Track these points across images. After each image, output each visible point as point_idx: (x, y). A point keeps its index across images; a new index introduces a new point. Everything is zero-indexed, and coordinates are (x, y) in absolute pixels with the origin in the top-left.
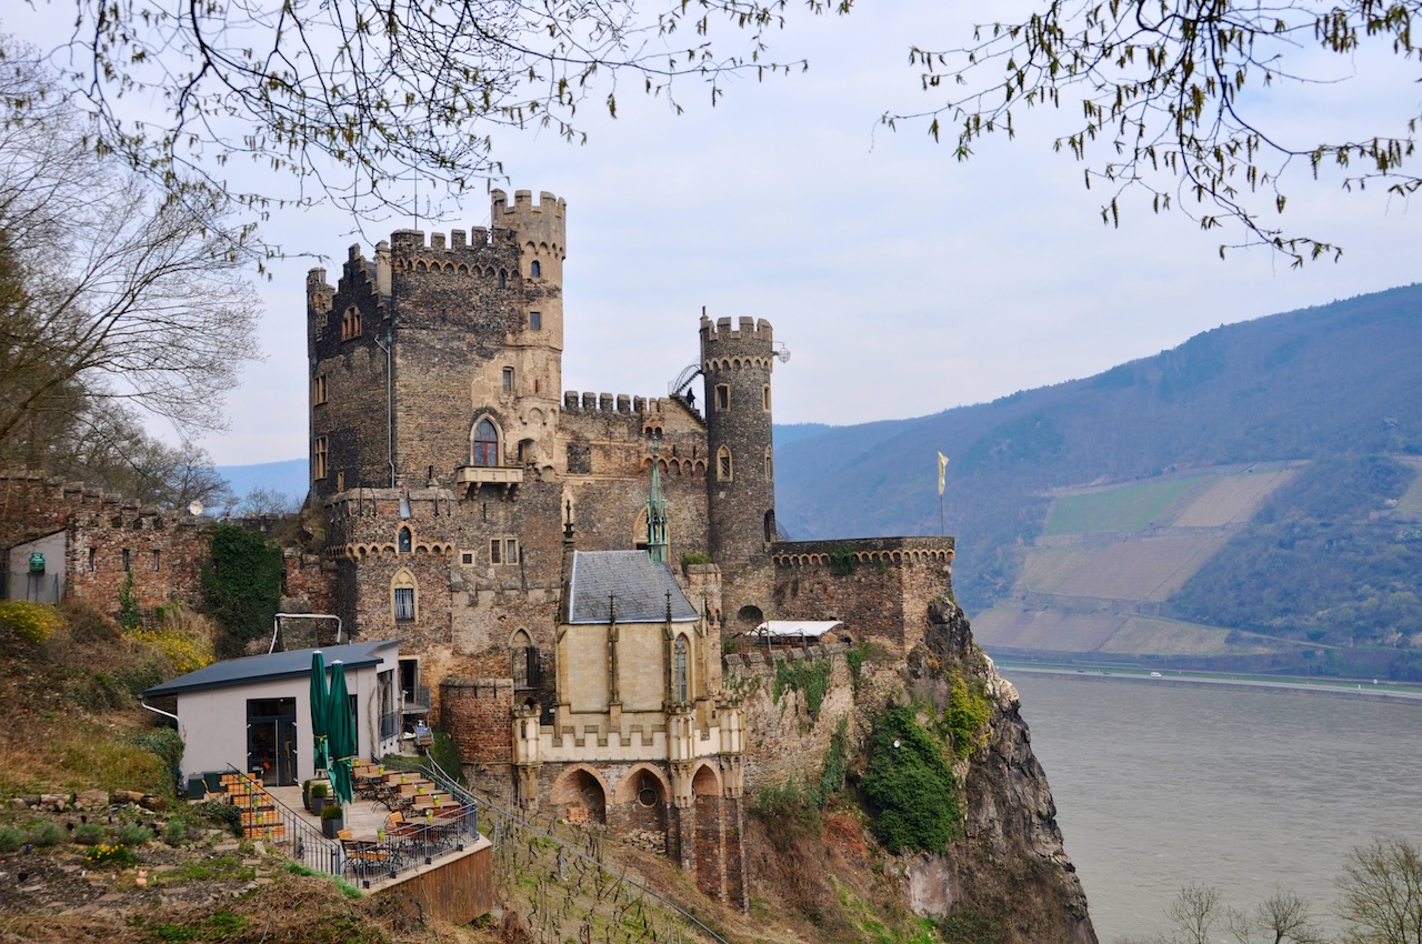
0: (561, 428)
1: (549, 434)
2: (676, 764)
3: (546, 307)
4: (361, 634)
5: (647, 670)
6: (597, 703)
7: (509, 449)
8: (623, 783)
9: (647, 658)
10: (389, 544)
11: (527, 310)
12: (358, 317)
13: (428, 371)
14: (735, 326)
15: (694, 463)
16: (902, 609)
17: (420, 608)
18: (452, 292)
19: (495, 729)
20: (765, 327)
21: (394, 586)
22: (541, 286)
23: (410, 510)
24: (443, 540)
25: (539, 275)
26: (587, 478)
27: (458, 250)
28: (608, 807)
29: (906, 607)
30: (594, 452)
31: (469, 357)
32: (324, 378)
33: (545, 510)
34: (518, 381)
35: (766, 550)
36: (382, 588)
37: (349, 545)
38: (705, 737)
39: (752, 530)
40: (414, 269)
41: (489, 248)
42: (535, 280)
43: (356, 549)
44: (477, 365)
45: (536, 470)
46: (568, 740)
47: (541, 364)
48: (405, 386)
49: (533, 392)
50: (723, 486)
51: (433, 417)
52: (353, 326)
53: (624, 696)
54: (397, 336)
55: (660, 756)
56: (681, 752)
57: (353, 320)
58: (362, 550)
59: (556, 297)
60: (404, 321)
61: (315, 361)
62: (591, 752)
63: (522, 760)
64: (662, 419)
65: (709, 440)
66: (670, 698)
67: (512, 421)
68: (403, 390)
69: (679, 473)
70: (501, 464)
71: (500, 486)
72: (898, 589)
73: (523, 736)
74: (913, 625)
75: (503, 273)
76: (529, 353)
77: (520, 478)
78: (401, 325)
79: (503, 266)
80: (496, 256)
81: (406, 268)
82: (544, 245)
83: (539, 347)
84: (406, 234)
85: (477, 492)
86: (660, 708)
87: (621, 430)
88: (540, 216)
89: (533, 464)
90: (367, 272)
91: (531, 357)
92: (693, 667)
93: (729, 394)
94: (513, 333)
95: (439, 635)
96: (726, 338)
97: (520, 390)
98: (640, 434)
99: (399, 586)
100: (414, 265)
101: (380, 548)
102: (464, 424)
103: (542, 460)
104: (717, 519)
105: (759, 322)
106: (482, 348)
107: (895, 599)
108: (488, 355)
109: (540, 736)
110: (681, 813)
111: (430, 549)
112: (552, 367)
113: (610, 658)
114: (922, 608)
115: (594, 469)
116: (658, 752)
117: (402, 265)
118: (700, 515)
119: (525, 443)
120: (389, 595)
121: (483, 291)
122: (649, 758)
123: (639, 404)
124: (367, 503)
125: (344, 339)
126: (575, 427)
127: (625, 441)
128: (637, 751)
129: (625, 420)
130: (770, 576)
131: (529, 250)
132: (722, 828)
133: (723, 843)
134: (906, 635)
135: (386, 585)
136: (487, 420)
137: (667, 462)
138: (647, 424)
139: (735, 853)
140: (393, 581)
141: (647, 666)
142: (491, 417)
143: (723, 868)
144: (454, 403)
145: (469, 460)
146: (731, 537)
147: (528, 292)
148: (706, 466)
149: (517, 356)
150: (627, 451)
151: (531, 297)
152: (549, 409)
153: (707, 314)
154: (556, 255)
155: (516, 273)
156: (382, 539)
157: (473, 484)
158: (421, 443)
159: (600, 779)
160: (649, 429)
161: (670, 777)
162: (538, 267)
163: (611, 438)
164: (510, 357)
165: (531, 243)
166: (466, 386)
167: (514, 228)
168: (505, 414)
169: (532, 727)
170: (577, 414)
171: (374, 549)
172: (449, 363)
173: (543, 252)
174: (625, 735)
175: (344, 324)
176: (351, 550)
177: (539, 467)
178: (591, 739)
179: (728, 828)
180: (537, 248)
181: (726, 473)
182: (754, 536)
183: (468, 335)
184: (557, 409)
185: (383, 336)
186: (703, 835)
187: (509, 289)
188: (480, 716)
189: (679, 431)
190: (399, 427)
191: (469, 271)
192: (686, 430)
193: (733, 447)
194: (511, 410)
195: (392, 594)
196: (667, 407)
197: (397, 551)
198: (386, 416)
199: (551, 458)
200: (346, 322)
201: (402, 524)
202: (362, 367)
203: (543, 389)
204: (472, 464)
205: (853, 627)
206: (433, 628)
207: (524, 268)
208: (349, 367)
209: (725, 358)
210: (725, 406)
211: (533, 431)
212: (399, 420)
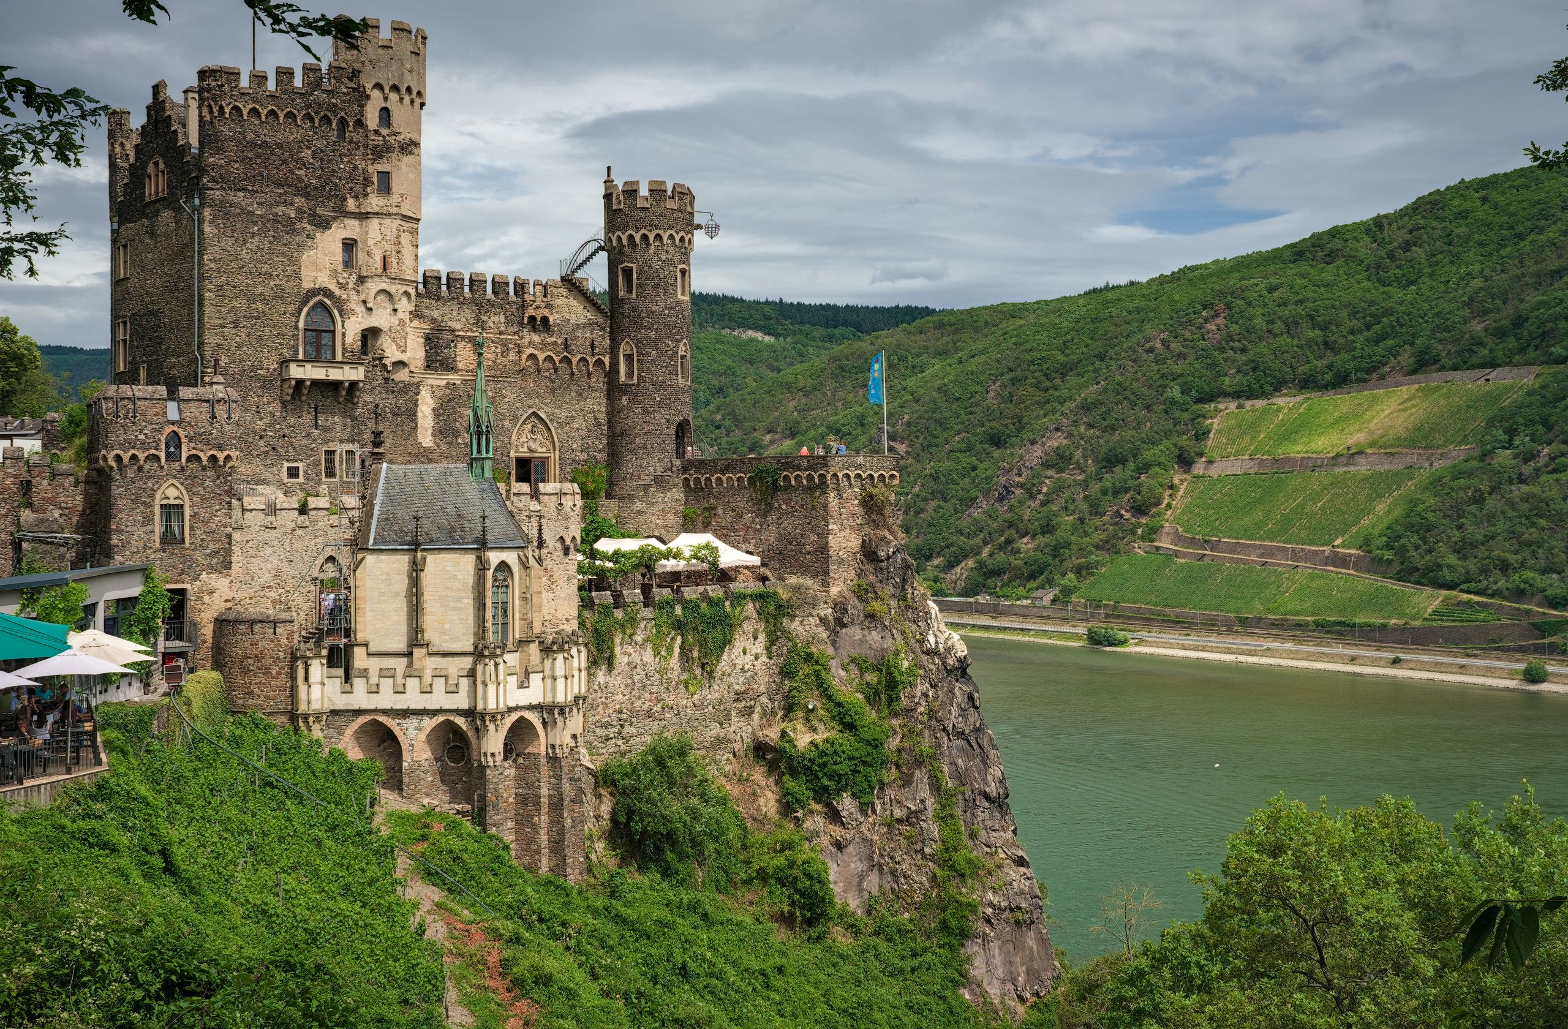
0: (416, 315)
1: (402, 323)
2: (482, 716)
3: (400, 168)
4: (116, 557)
5: (459, 605)
6: (400, 644)
7: (349, 340)
8: (423, 737)
9: (459, 590)
10: (152, 451)
11: (373, 169)
12: (163, 172)
13: (245, 241)
14: (644, 191)
15: (591, 360)
16: (827, 543)
17: (192, 528)
18: (277, 145)
19: (274, 672)
20: (683, 194)
21: (158, 501)
22: (392, 139)
23: (180, 412)
24: (220, 448)
25: (389, 124)
26: (454, 378)
27: (285, 92)
28: (405, 764)
29: (832, 541)
30: (461, 345)
31: (298, 225)
32: (125, 246)
33: (395, 415)
34: (361, 257)
35: (674, 469)
36: (144, 504)
37: (104, 452)
38: (522, 685)
39: (659, 444)
40: (227, 116)
41: (324, 91)
42: (385, 132)
43: (111, 456)
44: (308, 236)
45: (384, 366)
46: (359, 684)
47: (391, 236)
48: (215, 260)
49: (380, 271)
50: (625, 389)
51: (252, 298)
52: (157, 184)
53: (429, 635)
54: (204, 198)
55: (465, 705)
56: (491, 702)
57: (157, 176)
58: (118, 458)
59: (411, 153)
60: (214, 180)
61: (116, 226)
62: (386, 699)
63: (302, 708)
64: (549, 306)
65: (611, 333)
66: (483, 638)
67: (352, 305)
68: (212, 265)
69: (572, 373)
70: (339, 358)
71: (336, 385)
72: (824, 519)
73: (306, 679)
74: (841, 562)
75: (343, 122)
76: (374, 224)
77: (361, 377)
78: (210, 185)
79: (343, 114)
80: (334, 101)
81: (216, 114)
82: (395, 88)
83: (389, 215)
84: (215, 71)
85: (305, 392)
86: (471, 649)
87: (496, 319)
88: (391, 51)
89: (381, 359)
90: (174, 117)
91: (377, 227)
92: (517, 602)
93: (635, 276)
94: (356, 197)
95: (215, 561)
96: (633, 208)
97: (364, 268)
98: (521, 324)
99: (165, 502)
100: (227, 110)
101: (142, 456)
102: (291, 308)
103: (392, 354)
104: (618, 430)
105: (674, 188)
106: (315, 214)
107: (819, 531)
108: (324, 225)
109: (326, 681)
110: (488, 772)
111: (204, 459)
112: (405, 239)
113: (414, 590)
114: (854, 542)
115: (460, 366)
116: (461, 701)
117: (211, 111)
118: (598, 424)
119: (370, 335)
120: (152, 512)
121: (318, 144)
122: (454, 707)
123: (521, 287)
124: (125, 402)
125: (147, 200)
126: (436, 314)
127: (501, 333)
128: (439, 699)
129: (501, 307)
130: (679, 500)
131: (376, 94)
132: (545, 791)
133: (545, 809)
134: (832, 575)
135: (149, 500)
136: (321, 304)
137: (557, 360)
138: (530, 311)
139: (558, 822)
140: (158, 496)
141: (459, 600)
142: (326, 300)
143: (544, 839)
144: (278, 282)
145: (296, 352)
146: (634, 452)
147: (375, 147)
148: (607, 364)
149: (361, 226)
150: (505, 344)
151: (380, 153)
152: (401, 291)
153: (612, 177)
154: (412, 102)
155: (360, 123)
156: (144, 446)
157: (300, 382)
158: (235, 331)
159: (396, 730)
160: (532, 319)
161: (477, 730)
162: (389, 116)
163: (483, 329)
164: (350, 228)
165: (379, 86)
166: (296, 263)
167: (357, 66)
168: (344, 297)
169: (317, 670)
170: (439, 298)
171: (134, 457)
172: (271, 233)
173: (394, 97)
174: (428, 679)
175: (147, 180)
176: (105, 458)
177: (387, 362)
178: (387, 684)
179: (551, 792)
180: (387, 90)
181: (630, 374)
182: (663, 451)
183: (297, 200)
184: (412, 292)
185: (190, 196)
186: (523, 800)
187: (350, 142)
188: (256, 656)
189: (573, 321)
190: (208, 310)
191: (299, 119)
192: (582, 320)
193: (639, 341)
194: (353, 292)
195: (157, 510)
196: (556, 291)
197: (163, 460)
198: (192, 296)
199: (403, 351)
200: (150, 178)
201: (169, 429)
202: (167, 236)
203: (393, 269)
204: (301, 357)
205: (772, 564)
206: (208, 551)
207: (369, 116)
208: (153, 234)
209: (630, 232)
210: (630, 291)
211: (382, 318)
212: (206, 302)
